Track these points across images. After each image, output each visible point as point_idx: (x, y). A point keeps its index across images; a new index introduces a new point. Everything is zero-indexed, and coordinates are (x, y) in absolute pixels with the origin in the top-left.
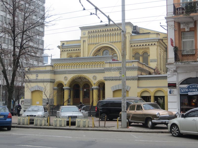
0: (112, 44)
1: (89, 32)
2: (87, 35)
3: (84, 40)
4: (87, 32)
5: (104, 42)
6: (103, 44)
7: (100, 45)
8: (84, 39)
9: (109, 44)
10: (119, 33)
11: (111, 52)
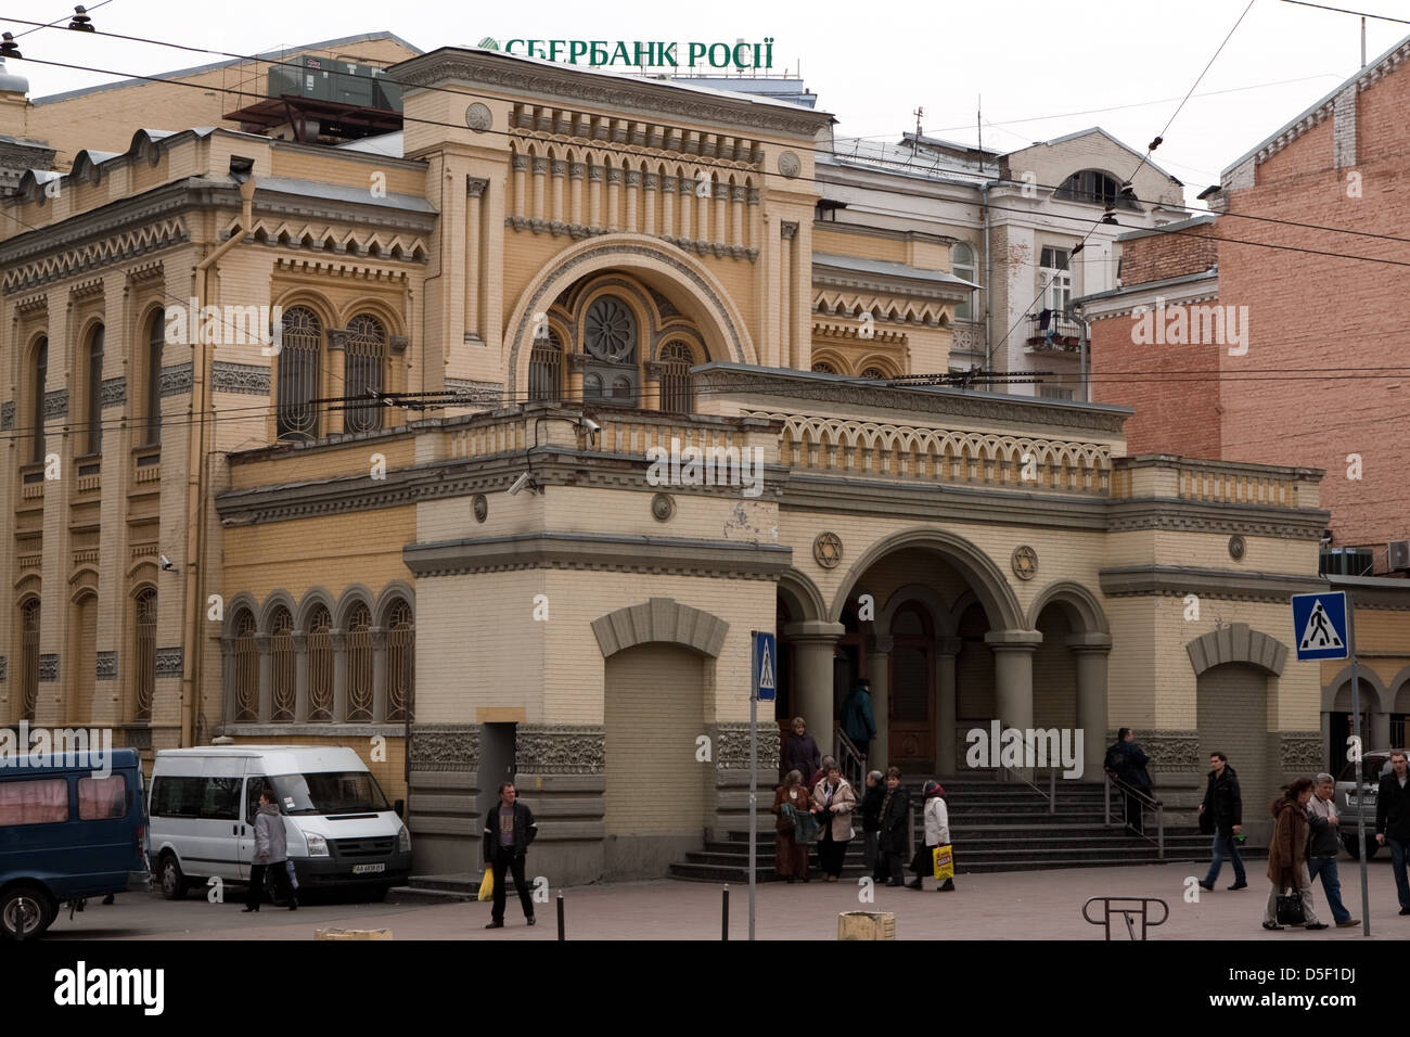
0: (696, 261)
1: (519, 108)
2: (500, 136)
3: (479, 182)
5: (632, 235)
6: (624, 247)
7: (603, 250)
8: (481, 170)
9: (668, 260)
10: (740, 180)
11: (660, 328)
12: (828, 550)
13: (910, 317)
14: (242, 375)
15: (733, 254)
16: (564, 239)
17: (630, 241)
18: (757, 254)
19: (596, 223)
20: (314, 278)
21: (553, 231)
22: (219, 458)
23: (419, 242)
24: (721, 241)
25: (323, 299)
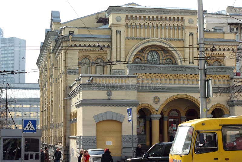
0: (169, 42)
1: (127, 16)
2: (123, 22)
3: (119, 31)
4: (123, 16)
5: (155, 38)
6: (153, 41)
7: (148, 42)
8: (119, 29)
9: (163, 43)
10: (180, 25)
11: (164, 56)
12: (156, 100)
13: (224, 50)
14: (73, 71)
15: (179, 40)
16: (140, 40)
17: (154, 40)
18: (184, 40)
19: (146, 37)
20: (88, 52)
21: (137, 39)
22: (68, 87)
23: (109, 44)
24: (176, 38)
25: (90, 56)
